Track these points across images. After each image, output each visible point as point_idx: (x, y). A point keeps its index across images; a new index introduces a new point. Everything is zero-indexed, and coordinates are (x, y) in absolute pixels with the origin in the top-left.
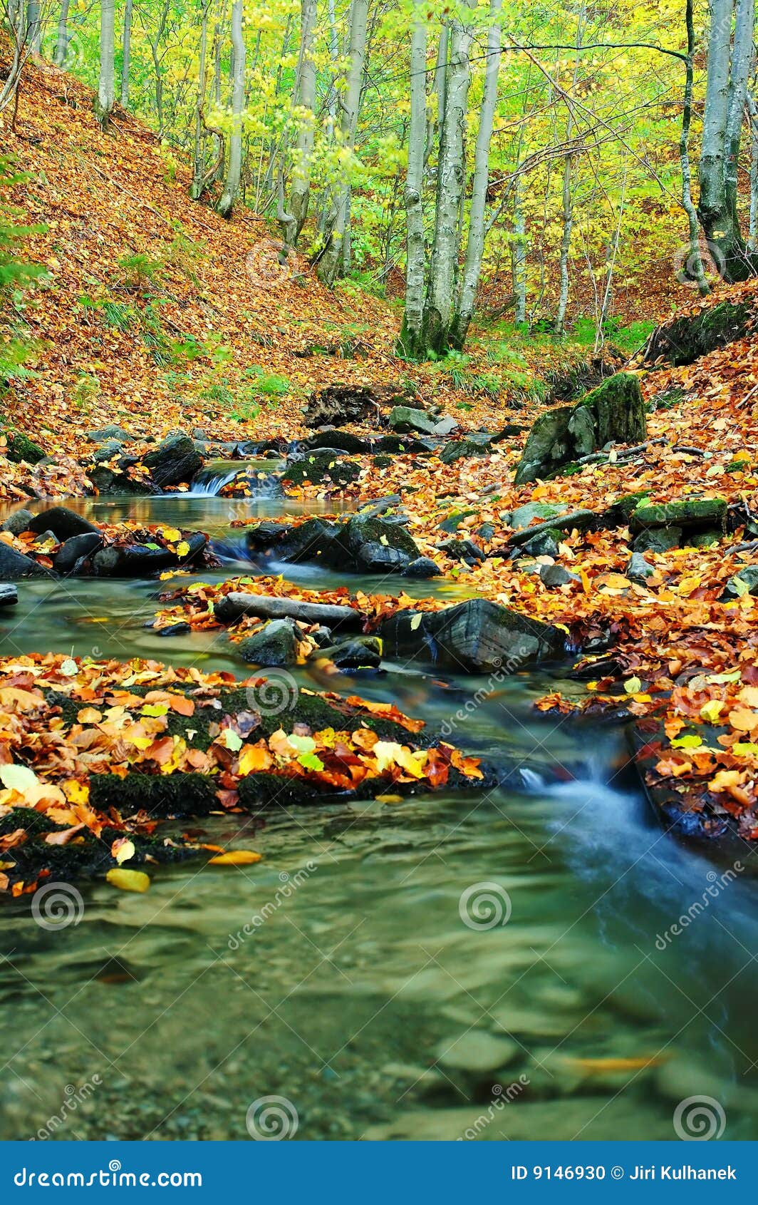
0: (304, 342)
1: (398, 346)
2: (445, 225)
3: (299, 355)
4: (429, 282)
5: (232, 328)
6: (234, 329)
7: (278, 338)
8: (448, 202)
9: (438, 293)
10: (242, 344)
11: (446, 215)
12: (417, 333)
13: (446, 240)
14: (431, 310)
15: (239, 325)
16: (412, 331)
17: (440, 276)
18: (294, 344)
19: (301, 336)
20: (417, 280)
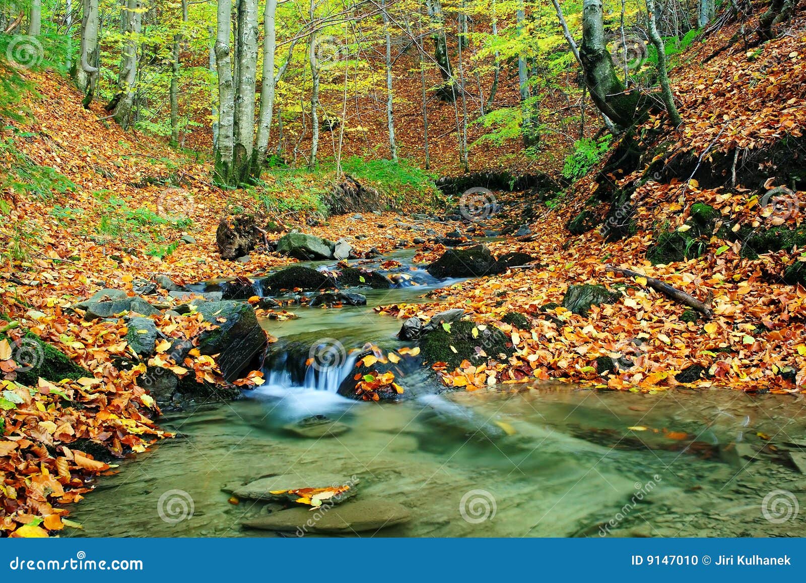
0: (138, 174)
1: (215, 176)
2: (248, 76)
3: (137, 186)
4: (236, 123)
5: (77, 161)
6: (79, 162)
7: (116, 171)
8: (249, 56)
9: (243, 131)
10: (90, 177)
11: (248, 67)
12: (230, 165)
13: (249, 88)
14: (239, 146)
15: (84, 159)
16: (225, 164)
17: (244, 118)
18: (131, 176)
19: (134, 168)
20: (229, 121)
